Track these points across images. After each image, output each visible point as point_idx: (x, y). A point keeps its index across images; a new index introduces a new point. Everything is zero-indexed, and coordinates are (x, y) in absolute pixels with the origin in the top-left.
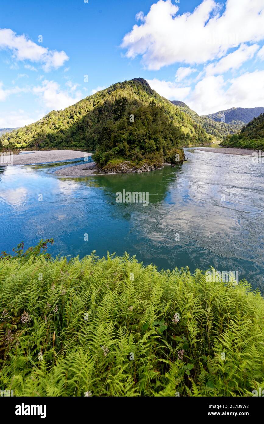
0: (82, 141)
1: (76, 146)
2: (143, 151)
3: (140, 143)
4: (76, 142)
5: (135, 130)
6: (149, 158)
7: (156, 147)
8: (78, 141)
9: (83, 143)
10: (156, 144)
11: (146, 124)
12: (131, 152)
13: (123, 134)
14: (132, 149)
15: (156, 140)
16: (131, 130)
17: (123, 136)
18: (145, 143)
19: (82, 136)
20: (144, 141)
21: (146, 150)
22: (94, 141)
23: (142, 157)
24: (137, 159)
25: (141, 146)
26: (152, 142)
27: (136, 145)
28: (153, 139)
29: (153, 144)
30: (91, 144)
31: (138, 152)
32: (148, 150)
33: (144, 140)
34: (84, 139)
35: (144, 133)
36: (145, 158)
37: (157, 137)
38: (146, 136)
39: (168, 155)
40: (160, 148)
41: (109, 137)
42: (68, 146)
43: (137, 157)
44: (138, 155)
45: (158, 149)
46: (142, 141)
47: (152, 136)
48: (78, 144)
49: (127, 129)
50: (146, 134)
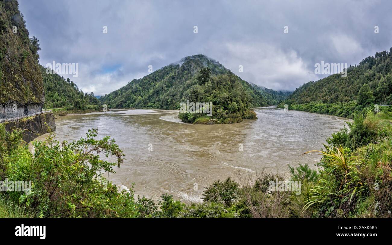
0: (157, 103)
1: (151, 106)
2: (227, 110)
3: (224, 104)
4: (152, 104)
5: (219, 93)
6: (232, 117)
7: (237, 108)
8: (153, 102)
9: (157, 104)
10: (238, 105)
11: (227, 89)
12: (216, 112)
13: (209, 96)
14: (217, 109)
15: (237, 102)
16: (215, 94)
17: (209, 98)
18: (228, 104)
19: (157, 99)
20: (227, 103)
21: (229, 110)
22: (168, 102)
23: (227, 116)
24: (222, 118)
25: (224, 107)
26: (234, 103)
27: (221, 106)
28: (235, 101)
29: (235, 105)
30: (165, 105)
31: (223, 112)
32: (231, 110)
33: (227, 101)
34: (158, 101)
35: (227, 96)
36: (229, 117)
37: (238, 100)
38: (228, 99)
39: (245, 115)
40: (240, 109)
41: (197, 98)
42: (145, 107)
43: (222, 116)
44: (223, 114)
45: (239, 110)
46: (225, 103)
47: (234, 99)
48: (153, 105)
49: (211, 92)
50: (229, 97)
